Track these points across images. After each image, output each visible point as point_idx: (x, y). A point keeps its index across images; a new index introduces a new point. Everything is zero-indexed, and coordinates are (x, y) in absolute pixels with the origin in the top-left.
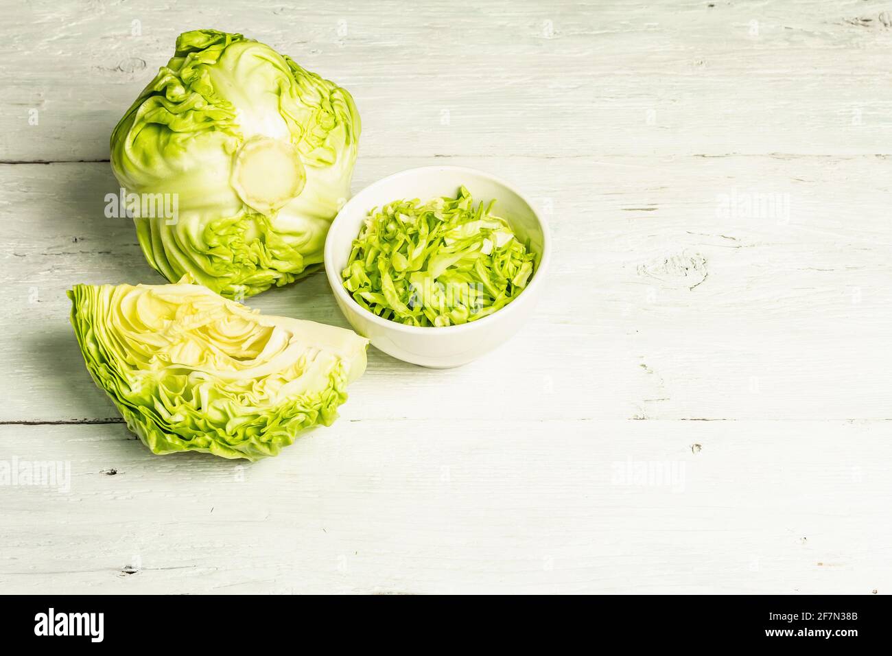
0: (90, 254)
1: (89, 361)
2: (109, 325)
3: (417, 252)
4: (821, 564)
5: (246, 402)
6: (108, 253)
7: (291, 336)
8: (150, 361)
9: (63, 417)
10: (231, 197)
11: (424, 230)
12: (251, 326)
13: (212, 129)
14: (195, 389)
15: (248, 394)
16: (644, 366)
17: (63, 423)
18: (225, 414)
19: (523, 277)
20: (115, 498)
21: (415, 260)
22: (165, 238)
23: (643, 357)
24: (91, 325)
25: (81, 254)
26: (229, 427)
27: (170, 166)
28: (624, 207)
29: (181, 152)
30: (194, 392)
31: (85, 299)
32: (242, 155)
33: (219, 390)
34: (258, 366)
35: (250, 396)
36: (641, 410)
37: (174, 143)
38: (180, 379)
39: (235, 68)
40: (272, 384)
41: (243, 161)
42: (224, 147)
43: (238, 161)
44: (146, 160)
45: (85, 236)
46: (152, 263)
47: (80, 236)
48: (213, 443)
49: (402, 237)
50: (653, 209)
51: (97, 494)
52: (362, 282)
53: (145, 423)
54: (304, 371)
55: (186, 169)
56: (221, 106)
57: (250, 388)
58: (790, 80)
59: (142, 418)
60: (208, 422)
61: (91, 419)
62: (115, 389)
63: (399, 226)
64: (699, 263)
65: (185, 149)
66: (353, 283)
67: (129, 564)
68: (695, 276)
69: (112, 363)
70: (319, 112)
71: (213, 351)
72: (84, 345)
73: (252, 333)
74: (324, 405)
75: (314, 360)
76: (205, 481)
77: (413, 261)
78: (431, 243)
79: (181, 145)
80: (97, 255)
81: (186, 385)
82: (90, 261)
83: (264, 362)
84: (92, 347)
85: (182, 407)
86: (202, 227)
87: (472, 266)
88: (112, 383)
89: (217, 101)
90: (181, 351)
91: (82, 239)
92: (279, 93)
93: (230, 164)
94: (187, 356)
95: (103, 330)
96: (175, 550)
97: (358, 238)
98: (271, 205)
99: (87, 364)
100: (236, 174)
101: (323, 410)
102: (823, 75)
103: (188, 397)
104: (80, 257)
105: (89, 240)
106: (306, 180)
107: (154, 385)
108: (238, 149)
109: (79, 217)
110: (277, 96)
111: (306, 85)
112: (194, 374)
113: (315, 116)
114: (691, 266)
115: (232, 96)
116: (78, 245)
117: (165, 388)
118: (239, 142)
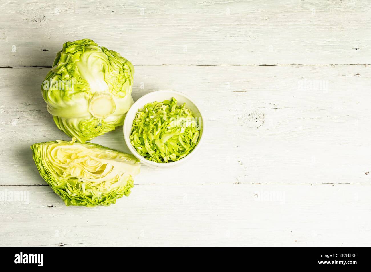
0: (33, 111)
1: (41, 172)
2: (47, 160)
3: (157, 133)
4: (296, 241)
5: (98, 190)
6: (40, 111)
7: (113, 167)
8: (63, 174)
9: (31, 183)
10: (89, 114)
11: (160, 124)
12: (98, 163)
13: (81, 91)
14: (80, 184)
15: (99, 187)
16: (239, 161)
17: (32, 186)
18: (91, 193)
19: (196, 138)
20: (53, 217)
21: (157, 135)
22: (64, 123)
23: (239, 158)
24: (40, 160)
25: (29, 111)
26: (93, 198)
27: (65, 104)
28: (235, 90)
29: (69, 100)
30: (80, 186)
31: (38, 150)
32: (92, 101)
33: (88, 185)
34: (102, 177)
35: (100, 188)
36: (238, 180)
37: (67, 96)
38: (74, 181)
39: (87, 62)
40: (108, 184)
41: (92, 103)
42: (85, 97)
43: (91, 103)
44: (56, 100)
45: (30, 103)
46: (59, 128)
47: (28, 103)
48: (88, 204)
49: (152, 126)
50: (245, 91)
51: (47, 215)
52: (138, 143)
53: (63, 196)
54: (118, 180)
55: (71, 105)
56: (83, 82)
57: (100, 185)
58: (301, 28)
59: (62, 194)
60: (85, 196)
61: (41, 184)
62: (51, 183)
63: (150, 120)
64: (261, 116)
65: (71, 99)
66: (134, 142)
67: (61, 242)
68: (259, 122)
69: (49, 174)
70: (119, 77)
71: (86, 172)
72: (39, 167)
73: (99, 165)
74: (126, 191)
75: (122, 175)
76: (84, 210)
77: (156, 136)
78: (162, 128)
79: (69, 97)
80: (36, 112)
81: (77, 184)
82: (33, 114)
83: (104, 176)
84: (42, 168)
85: (76, 191)
86: (78, 123)
87: (177, 138)
88: (50, 181)
89: (82, 81)
90: (74, 171)
91: (29, 105)
92: (104, 71)
93: (88, 103)
94: (76, 173)
95: (45, 162)
96: (76, 237)
97: (135, 119)
98: (103, 117)
99: (40, 174)
100: (90, 107)
101: (125, 193)
102: (314, 25)
103: (77, 187)
104: (29, 113)
105: (32, 105)
106: (116, 108)
107: (65, 183)
108: (90, 98)
109: (27, 94)
110: (103, 73)
111: (114, 65)
112: (80, 180)
113: (118, 79)
114: (258, 117)
115: (87, 77)
116: (28, 107)
117: (69, 184)
118: (90, 95)
